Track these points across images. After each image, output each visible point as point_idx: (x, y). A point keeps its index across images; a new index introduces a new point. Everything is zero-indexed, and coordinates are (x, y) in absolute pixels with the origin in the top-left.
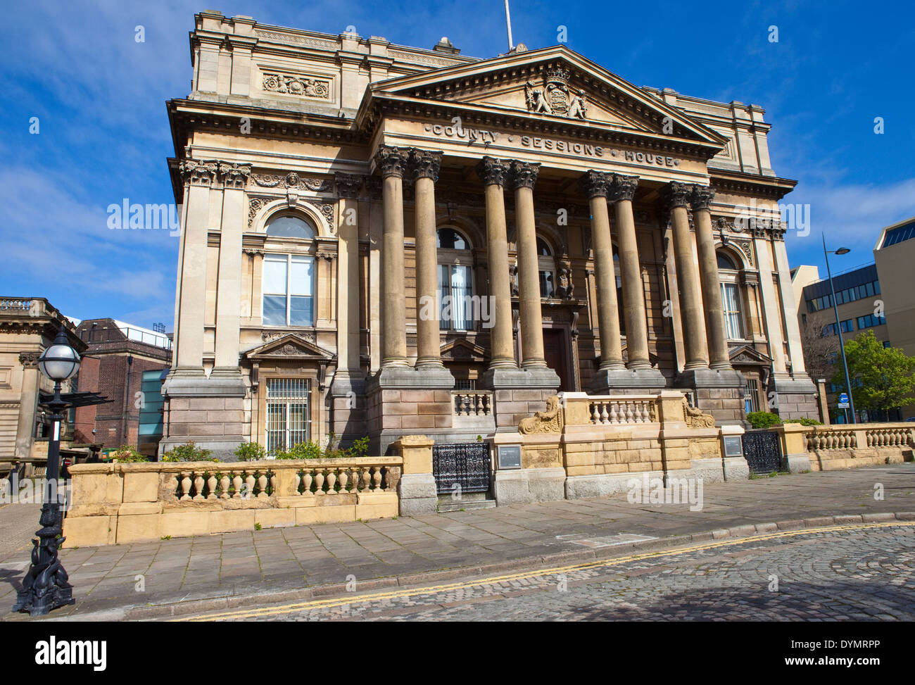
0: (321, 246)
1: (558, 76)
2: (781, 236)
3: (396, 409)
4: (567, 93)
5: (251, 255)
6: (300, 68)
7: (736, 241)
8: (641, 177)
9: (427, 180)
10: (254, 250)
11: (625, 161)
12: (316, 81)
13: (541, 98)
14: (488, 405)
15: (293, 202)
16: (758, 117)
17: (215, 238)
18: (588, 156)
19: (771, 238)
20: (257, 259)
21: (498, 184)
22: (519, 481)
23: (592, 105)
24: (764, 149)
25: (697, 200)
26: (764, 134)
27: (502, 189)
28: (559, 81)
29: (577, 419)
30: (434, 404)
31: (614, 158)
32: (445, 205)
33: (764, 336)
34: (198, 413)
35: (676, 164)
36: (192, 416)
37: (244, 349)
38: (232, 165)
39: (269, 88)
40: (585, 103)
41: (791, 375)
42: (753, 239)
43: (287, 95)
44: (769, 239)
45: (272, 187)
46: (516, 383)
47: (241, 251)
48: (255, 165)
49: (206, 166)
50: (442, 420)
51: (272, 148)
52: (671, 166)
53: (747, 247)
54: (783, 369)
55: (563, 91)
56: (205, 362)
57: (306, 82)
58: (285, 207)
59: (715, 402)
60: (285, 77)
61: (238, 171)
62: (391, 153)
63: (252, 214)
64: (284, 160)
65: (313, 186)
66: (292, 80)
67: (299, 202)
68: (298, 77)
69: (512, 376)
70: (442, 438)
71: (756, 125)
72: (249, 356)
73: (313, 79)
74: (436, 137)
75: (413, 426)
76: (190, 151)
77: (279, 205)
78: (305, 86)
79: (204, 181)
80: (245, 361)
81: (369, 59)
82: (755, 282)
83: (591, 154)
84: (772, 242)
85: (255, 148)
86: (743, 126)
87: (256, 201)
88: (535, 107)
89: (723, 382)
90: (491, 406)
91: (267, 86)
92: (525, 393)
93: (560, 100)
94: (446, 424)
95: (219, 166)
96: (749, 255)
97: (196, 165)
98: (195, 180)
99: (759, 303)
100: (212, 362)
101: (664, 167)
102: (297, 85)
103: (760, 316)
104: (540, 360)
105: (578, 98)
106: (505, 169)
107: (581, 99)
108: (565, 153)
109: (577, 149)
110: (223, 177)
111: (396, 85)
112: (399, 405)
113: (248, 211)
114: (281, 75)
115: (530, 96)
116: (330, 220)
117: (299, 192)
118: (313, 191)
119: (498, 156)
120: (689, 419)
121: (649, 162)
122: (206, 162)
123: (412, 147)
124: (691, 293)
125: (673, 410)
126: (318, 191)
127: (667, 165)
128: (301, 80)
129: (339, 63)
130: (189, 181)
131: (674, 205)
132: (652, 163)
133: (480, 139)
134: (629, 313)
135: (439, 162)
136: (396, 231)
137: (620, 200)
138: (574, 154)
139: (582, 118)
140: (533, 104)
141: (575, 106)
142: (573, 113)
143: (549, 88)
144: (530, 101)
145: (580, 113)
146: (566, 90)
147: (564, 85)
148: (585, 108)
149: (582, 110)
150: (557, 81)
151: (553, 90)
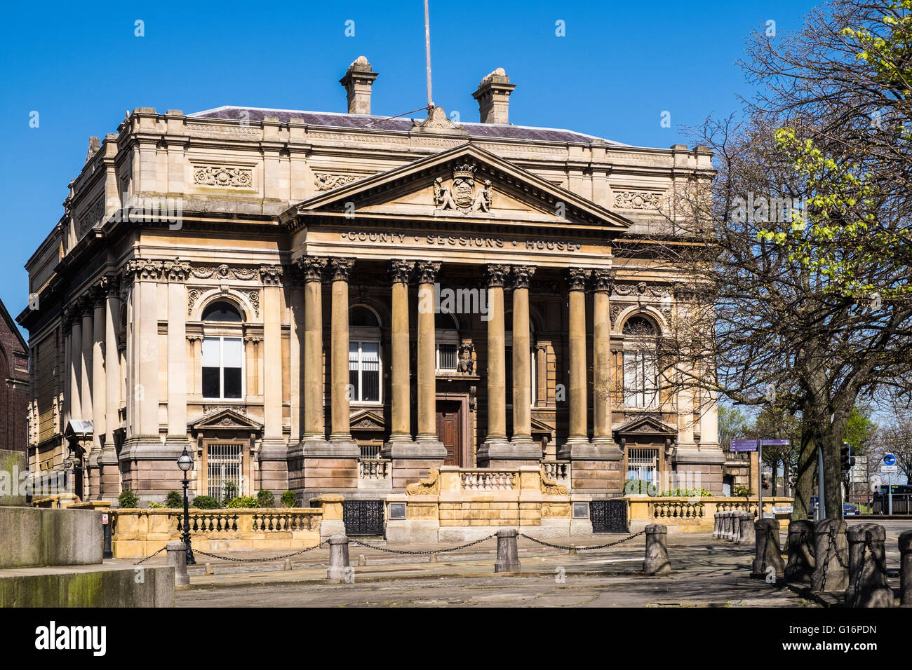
0: (248, 331)
1: (465, 171)
3: (315, 473)
4: (472, 186)
5: (192, 341)
6: (226, 159)
7: (656, 307)
8: (539, 265)
9: (341, 282)
10: (195, 336)
11: (525, 250)
12: (240, 170)
13: (447, 194)
14: (386, 471)
15: (225, 292)
16: (704, 162)
17: (163, 326)
18: (489, 249)
19: (698, 301)
20: (197, 343)
21: (403, 283)
22: (404, 528)
23: (497, 193)
25: (593, 283)
26: (708, 180)
27: (406, 286)
28: (466, 176)
30: (344, 469)
31: (515, 247)
32: (357, 287)
33: (674, 406)
34: (159, 472)
35: (578, 248)
36: (153, 475)
38: (174, 261)
39: (200, 181)
40: (490, 192)
41: (697, 446)
42: (677, 303)
43: (216, 186)
44: (694, 302)
45: (207, 278)
46: (410, 454)
47: (185, 337)
48: (193, 260)
49: (153, 263)
50: (350, 482)
51: (205, 244)
53: (668, 312)
54: (690, 440)
55: (469, 184)
56: (161, 431)
57: (232, 172)
58: (218, 296)
59: (589, 472)
60: (213, 168)
61: (180, 267)
62: (313, 261)
63: (191, 304)
64: (216, 253)
65: (241, 276)
66: (219, 171)
67: (230, 291)
68: (223, 167)
69: (406, 448)
70: (350, 495)
71: (698, 172)
72: (196, 427)
73: (236, 168)
74: (351, 243)
75: (328, 486)
76: (139, 248)
77: (213, 295)
78: (231, 177)
79: (153, 277)
80: (192, 430)
81: (289, 146)
83: (492, 246)
85: (192, 243)
86: (684, 175)
87: (194, 290)
88: (442, 202)
89: (598, 455)
90: (389, 471)
91: (198, 179)
92: (417, 462)
93: (465, 195)
94: (353, 485)
95: (164, 263)
96: (669, 321)
97: (145, 263)
98: (145, 276)
100: (166, 431)
101: (566, 252)
104: (431, 434)
105: (483, 190)
106: (411, 268)
107: (485, 191)
108: (468, 248)
109: (478, 243)
110: (164, 272)
111: (318, 202)
112: (317, 470)
113: (188, 301)
114: (209, 167)
115: (438, 193)
116: (256, 306)
117: (229, 282)
118: (241, 279)
119: (404, 256)
120: (544, 488)
121: (550, 249)
122: (153, 260)
123: (331, 255)
124: (578, 374)
125: (530, 480)
126: (245, 280)
127: (569, 250)
128: (227, 170)
129: (263, 153)
130: (139, 277)
131: (572, 289)
132: (552, 249)
133: (389, 241)
134: (516, 393)
135: (353, 267)
136: (317, 329)
137: (517, 288)
138: (475, 248)
139: (484, 211)
140: (439, 201)
141: (480, 199)
142: (476, 206)
143: (455, 183)
144: (437, 199)
145: (484, 205)
146: (472, 184)
147: (470, 178)
148: (490, 199)
149: (487, 202)
150: (463, 176)
151: (459, 185)
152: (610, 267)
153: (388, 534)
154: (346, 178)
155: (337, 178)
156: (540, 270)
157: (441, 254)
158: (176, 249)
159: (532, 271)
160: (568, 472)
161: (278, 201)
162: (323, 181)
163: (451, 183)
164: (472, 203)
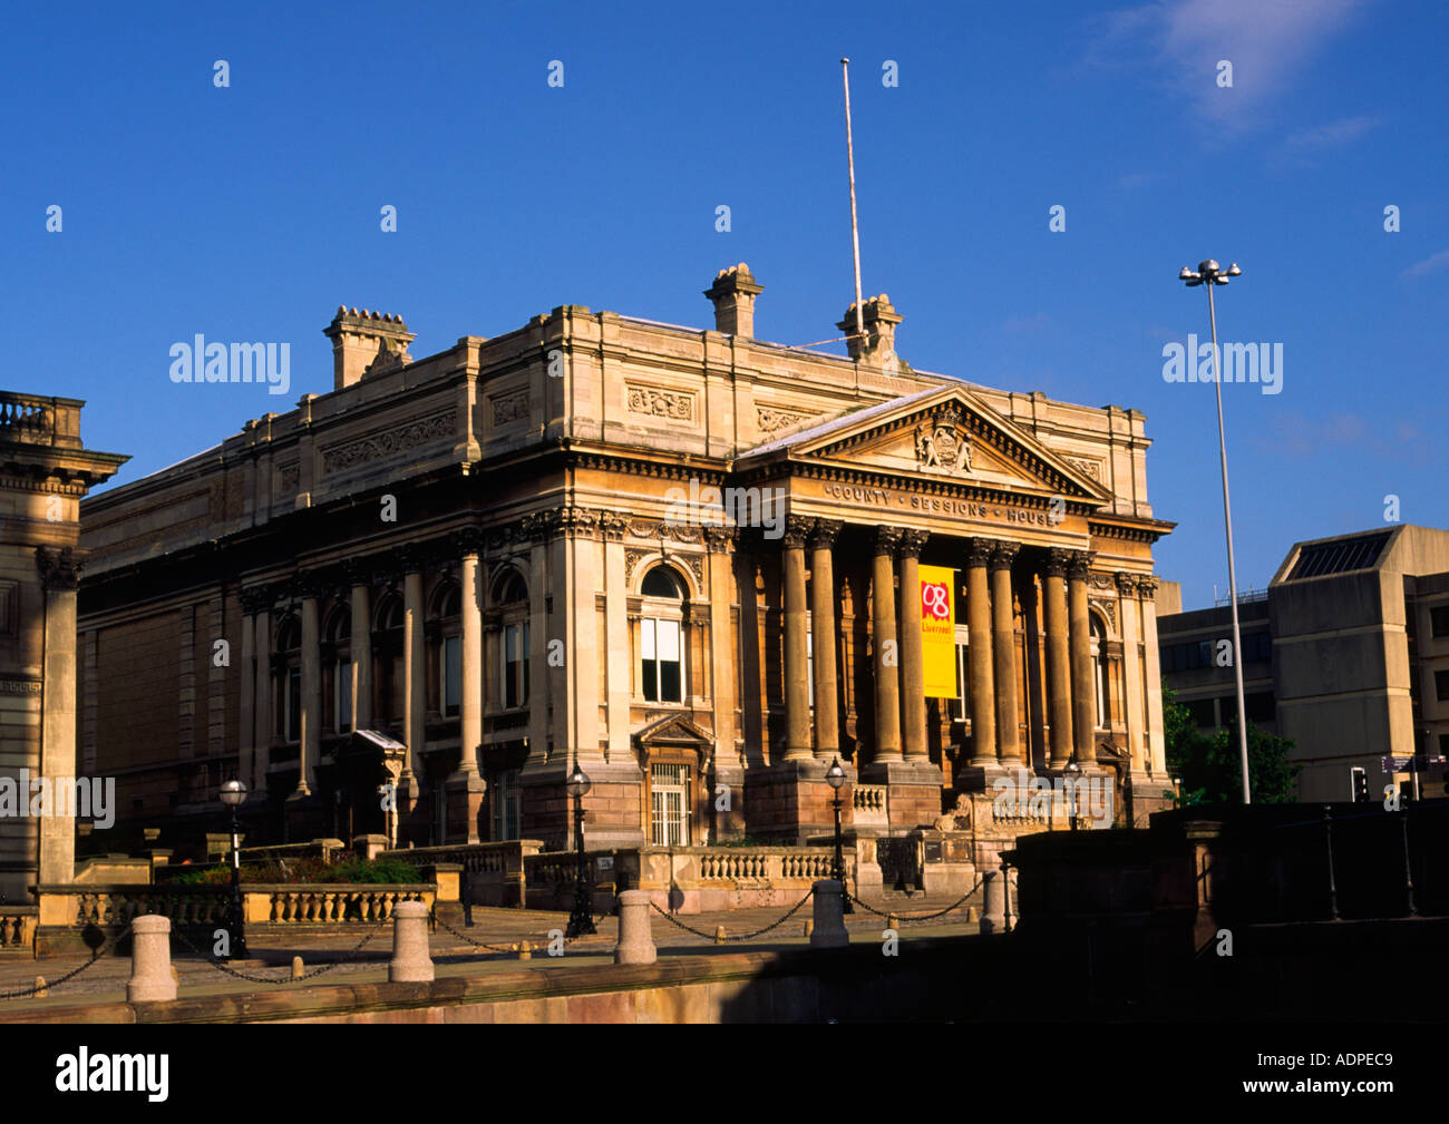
0: (693, 611)
1: (949, 418)
2: (1151, 595)
3: (809, 804)
4: (956, 439)
5: (632, 621)
6: (666, 382)
7: (1100, 602)
8: (1024, 542)
9: (828, 550)
10: (635, 615)
11: (1007, 523)
12: (679, 398)
13: (931, 448)
14: (880, 802)
15: (667, 557)
16: (1139, 428)
17: (602, 603)
18: (974, 518)
19: (1140, 596)
20: (636, 624)
21: (888, 556)
22: (942, 875)
23: (977, 449)
24: (1141, 474)
25: (1074, 567)
26: (1143, 452)
27: (892, 561)
28: (949, 425)
31: (998, 518)
33: (1123, 725)
35: (1057, 524)
37: (636, 729)
38: (613, 513)
39: (633, 408)
40: (971, 446)
41: (1150, 775)
42: (1120, 599)
43: (652, 416)
44: (1137, 597)
45: (645, 537)
47: (625, 617)
48: (635, 512)
49: (591, 515)
50: (846, 814)
51: (646, 492)
53: (1112, 608)
54: (1142, 768)
55: (952, 436)
56: (601, 744)
57: (669, 399)
58: (660, 562)
60: (650, 392)
61: (620, 521)
62: (799, 522)
63: (629, 572)
65: (684, 537)
66: (656, 397)
67: (674, 557)
68: (662, 392)
69: (902, 771)
71: (1135, 441)
72: (642, 739)
73: (676, 394)
74: (836, 502)
76: (572, 492)
77: (654, 561)
78: (669, 404)
79: (588, 532)
80: (637, 744)
81: (736, 371)
82: (1117, 655)
83: (975, 515)
84: (1141, 601)
85: (631, 490)
86: (1120, 443)
87: (634, 554)
88: (926, 457)
90: (883, 802)
91: (633, 405)
92: (914, 790)
93: (948, 449)
94: (849, 819)
95: (602, 515)
96: (1113, 619)
97: (581, 513)
98: (580, 531)
99: (1120, 682)
100: (606, 744)
101: (1046, 528)
102: (661, 404)
103: (1121, 698)
104: (923, 754)
105: (965, 444)
106: (897, 538)
107: (968, 445)
108: (953, 515)
109: (962, 509)
110: (607, 528)
112: (811, 798)
113: (624, 568)
114: (646, 390)
115: (920, 444)
116: (700, 579)
117: (670, 545)
118: (683, 541)
119: (893, 522)
121: (1031, 522)
122: (591, 509)
123: (819, 515)
126: (688, 542)
128: (664, 397)
129: (705, 376)
130: (572, 532)
131: (1054, 573)
132: (1034, 523)
133: (874, 501)
137: (999, 569)
138: (958, 516)
139: (968, 471)
140: (923, 455)
141: (964, 455)
142: (961, 465)
143: (939, 434)
144: (920, 451)
145: (968, 464)
146: (955, 436)
147: (952, 429)
148: (971, 456)
149: (969, 460)
150: (947, 425)
151: (942, 436)
152: (1087, 549)
153: (926, 882)
154: (791, 418)
155: (781, 417)
156: (1025, 548)
157: (925, 521)
158: (615, 496)
159: (1017, 549)
161: (723, 440)
162: (765, 418)
163: (934, 433)
164: (956, 460)
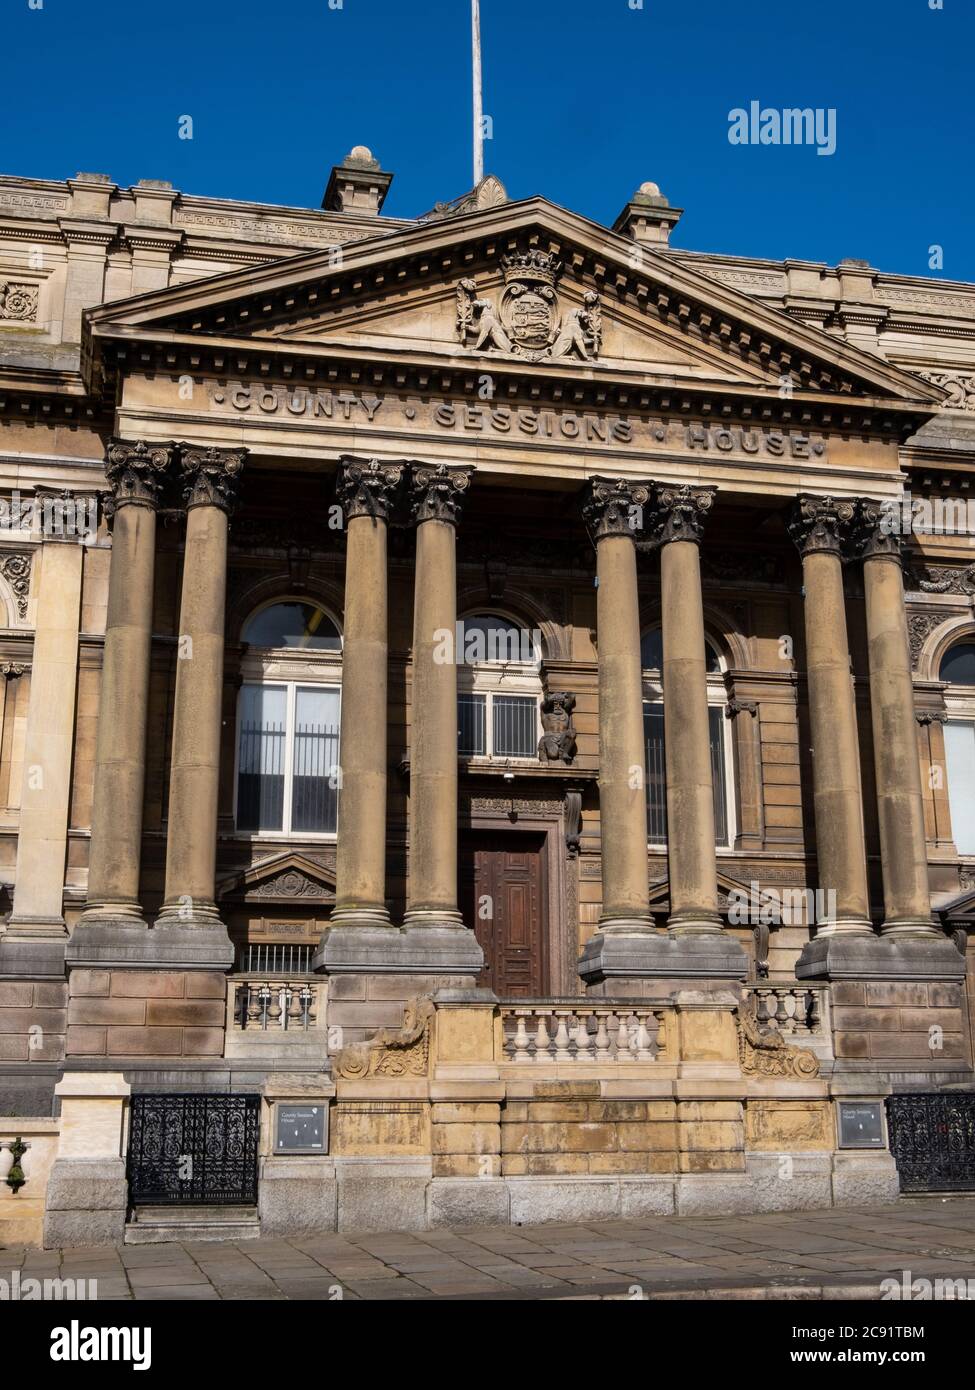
1: (533, 265)
3: (97, 1013)
4: (551, 302)
8: (723, 487)
9: (210, 511)
11: (686, 452)
12: (11, 284)
13: (487, 317)
14: (313, 1009)
18: (596, 445)
21: (372, 514)
22: (318, 1183)
23: (615, 323)
25: (860, 535)
27: (381, 526)
28: (535, 277)
29: (465, 1047)
30: (185, 1003)
31: (661, 445)
35: (819, 454)
40: (595, 318)
46: (377, 959)
50: (201, 1038)
52: (807, 457)
55: (543, 296)
59: (881, 1014)
62: (132, 454)
69: (371, 944)
74: (237, 416)
75: (133, 1049)
81: (128, 232)
88: (473, 338)
89: (902, 967)
90: (319, 1007)
92: (398, 982)
93: (533, 320)
94: (209, 1048)
101: (787, 460)
104: (442, 907)
105: (578, 310)
106: (392, 481)
107: (585, 314)
108: (541, 439)
109: (568, 429)
111: (146, 309)
112: (106, 1003)
115: (465, 313)
116: (22, 591)
120: (751, 1055)
121: (749, 452)
123: (179, 441)
124: (836, 755)
125: (709, 1034)
127: (795, 456)
129: (66, 247)
131: (809, 548)
132: (755, 452)
133: (339, 417)
134: (676, 801)
135: (239, 472)
136: (131, 623)
137: (668, 542)
138: (559, 441)
139: (583, 358)
140: (469, 334)
141: (572, 331)
142: (561, 347)
143: (508, 293)
144: (463, 325)
145: (581, 345)
146: (550, 295)
147: (544, 284)
148: (595, 333)
149: (588, 341)
150: (528, 276)
151: (518, 296)
153: (265, 1200)
156: (722, 499)
157: (471, 452)
159: (707, 500)
160: (823, 1014)
163: (499, 294)
164: (550, 339)
